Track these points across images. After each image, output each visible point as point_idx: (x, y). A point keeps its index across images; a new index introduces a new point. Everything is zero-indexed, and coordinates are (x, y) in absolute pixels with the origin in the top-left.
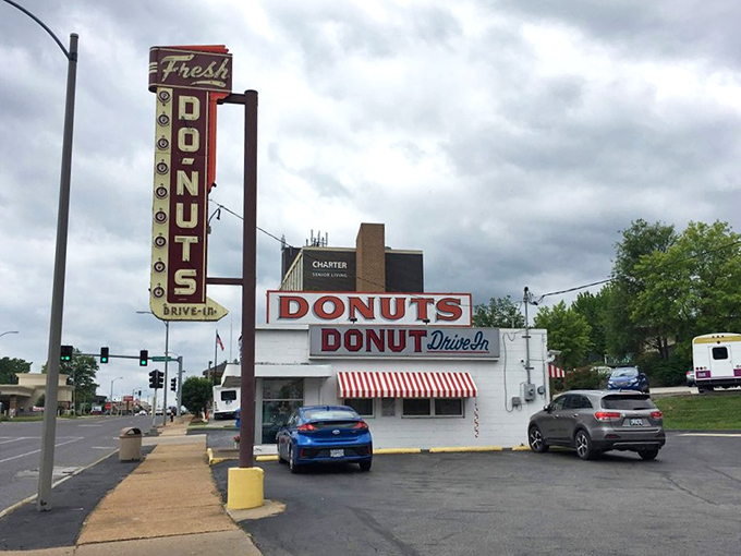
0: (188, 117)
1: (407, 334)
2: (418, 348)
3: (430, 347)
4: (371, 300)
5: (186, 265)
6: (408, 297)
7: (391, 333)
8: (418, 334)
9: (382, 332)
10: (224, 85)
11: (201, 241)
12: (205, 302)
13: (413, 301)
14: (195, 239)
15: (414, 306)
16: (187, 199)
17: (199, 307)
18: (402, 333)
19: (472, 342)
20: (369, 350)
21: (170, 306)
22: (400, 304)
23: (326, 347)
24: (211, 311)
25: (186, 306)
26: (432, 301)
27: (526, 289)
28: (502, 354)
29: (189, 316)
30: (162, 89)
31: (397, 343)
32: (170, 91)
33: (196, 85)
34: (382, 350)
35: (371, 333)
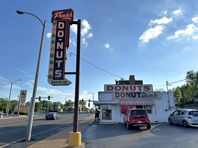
0: (61, 28)
1: (136, 93)
2: (139, 97)
3: (142, 96)
4: (128, 86)
5: (59, 69)
6: (136, 85)
7: (132, 93)
8: (139, 93)
9: (130, 93)
10: (71, 19)
11: (63, 62)
12: (64, 79)
13: (137, 86)
14: (61, 61)
15: (138, 87)
16: (60, 50)
17: (62, 81)
18: (135, 93)
19: (153, 95)
20: (127, 97)
21: (53, 81)
22: (135, 87)
23: (116, 97)
24: (66, 82)
25: (58, 81)
26: (142, 86)
27: (167, 82)
28: (162, 98)
29: (59, 84)
30: (54, 21)
31: (134, 96)
32: (56, 22)
33: (64, 19)
34: (130, 97)
35: (127, 93)
